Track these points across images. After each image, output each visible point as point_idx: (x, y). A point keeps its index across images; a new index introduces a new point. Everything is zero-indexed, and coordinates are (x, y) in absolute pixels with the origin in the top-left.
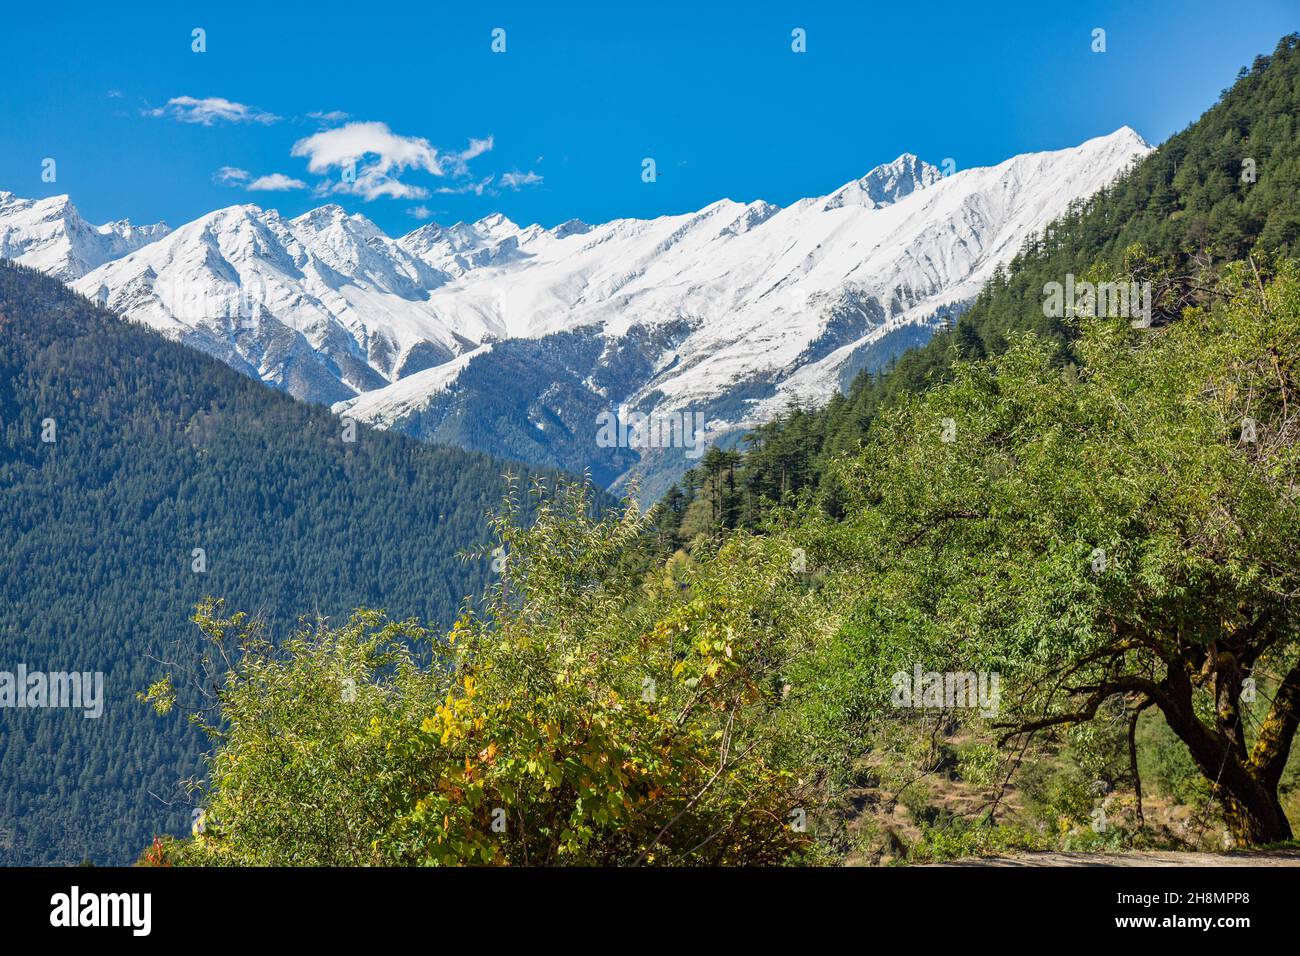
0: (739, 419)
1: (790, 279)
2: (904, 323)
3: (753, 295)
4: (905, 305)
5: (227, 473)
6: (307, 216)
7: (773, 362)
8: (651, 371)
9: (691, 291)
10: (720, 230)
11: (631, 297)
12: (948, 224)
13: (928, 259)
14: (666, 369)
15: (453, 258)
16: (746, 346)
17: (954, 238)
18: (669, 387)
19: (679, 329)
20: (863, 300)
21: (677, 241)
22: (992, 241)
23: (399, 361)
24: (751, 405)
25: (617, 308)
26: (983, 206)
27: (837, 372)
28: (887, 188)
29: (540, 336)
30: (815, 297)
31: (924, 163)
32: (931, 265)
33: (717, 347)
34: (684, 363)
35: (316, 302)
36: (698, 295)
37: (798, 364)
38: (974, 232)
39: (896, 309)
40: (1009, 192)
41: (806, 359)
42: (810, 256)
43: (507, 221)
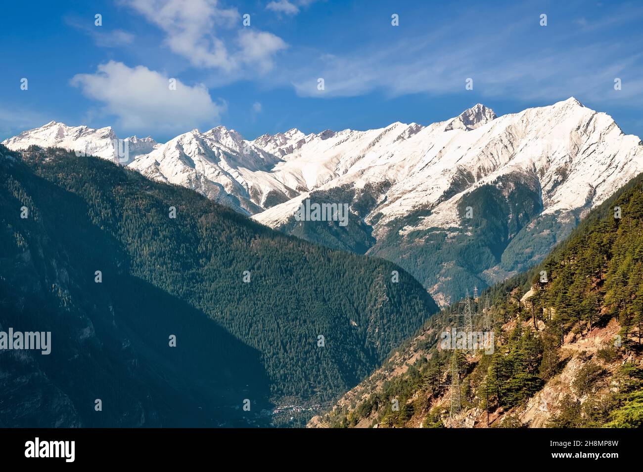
0: (417, 225)
1: (432, 162)
2: (483, 184)
3: (416, 169)
4: (483, 175)
5: (269, 261)
6: (210, 131)
7: (429, 201)
8: (375, 203)
9: (389, 168)
10: (397, 137)
11: (364, 171)
12: (499, 139)
13: (492, 154)
14: (382, 203)
15: (277, 149)
16: (417, 193)
17: (502, 145)
18: (385, 211)
19: (386, 185)
20: (465, 173)
21: (378, 141)
22: (518, 146)
23: (263, 199)
24: (421, 219)
25: (359, 176)
26: (513, 131)
27: (456, 205)
28: (471, 118)
29: (327, 189)
30: (445, 171)
31: (486, 108)
32: (493, 157)
33: (404, 193)
34: (390, 200)
35: (226, 174)
36: (393, 169)
37: (440, 201)
38: (510, 142)
39: (479, 177)
40: (524, 125)
41: (443, 199)
42: (440, 152)
43: (299, 132)
